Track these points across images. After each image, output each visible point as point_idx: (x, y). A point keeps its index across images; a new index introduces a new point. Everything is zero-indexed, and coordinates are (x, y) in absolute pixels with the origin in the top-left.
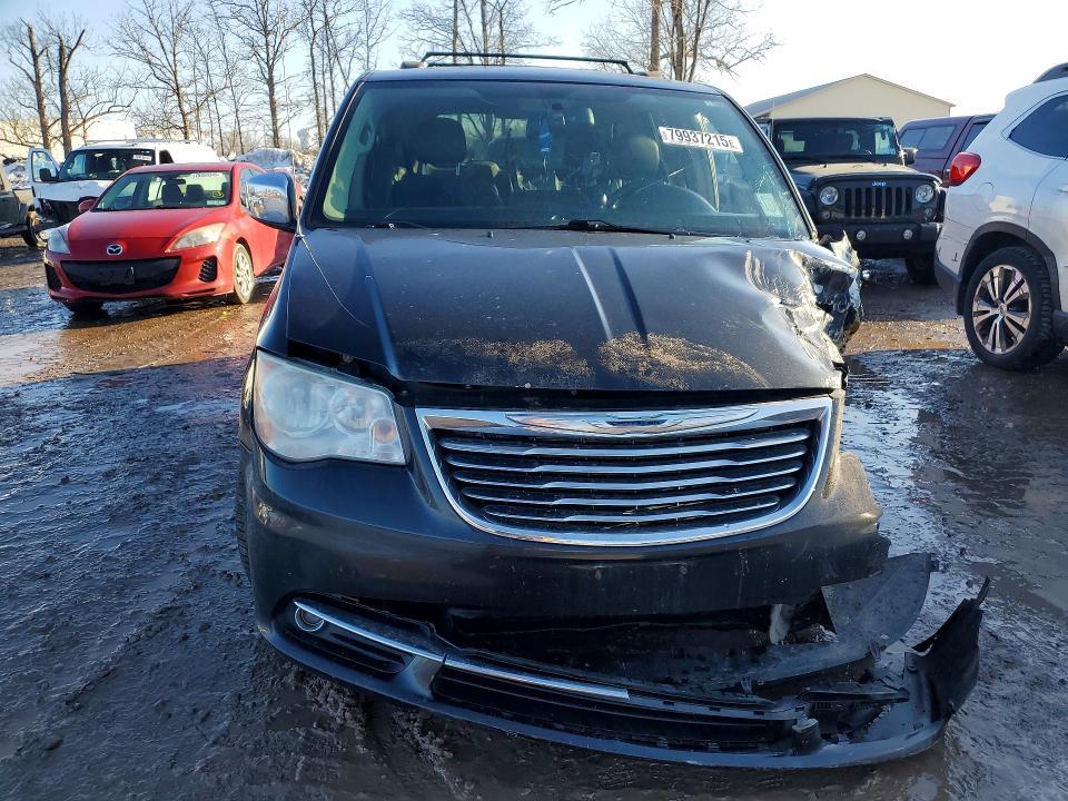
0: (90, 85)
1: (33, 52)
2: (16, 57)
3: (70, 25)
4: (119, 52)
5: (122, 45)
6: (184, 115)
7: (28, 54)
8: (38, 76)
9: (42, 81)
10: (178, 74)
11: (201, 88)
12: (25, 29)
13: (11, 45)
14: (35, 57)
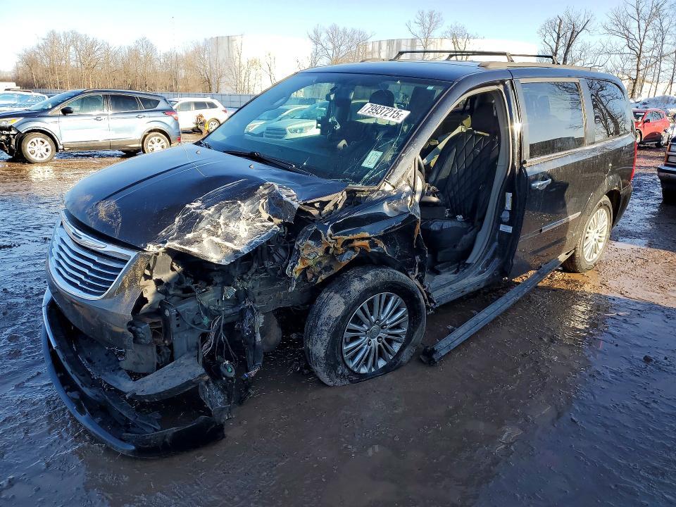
0: (583, 54)
1: (559, 34)
2: (548, 38)
3: (582, 18)
4: (610, 32)
5: (614, 28)
6: (638, 70)
7: (555, 35)
8: (557, 50)
9: (558, 52)
10: (644, 44)
11: (655, 53)
12: (558, 22)
13: (547, 31)
14: (559, 37)
